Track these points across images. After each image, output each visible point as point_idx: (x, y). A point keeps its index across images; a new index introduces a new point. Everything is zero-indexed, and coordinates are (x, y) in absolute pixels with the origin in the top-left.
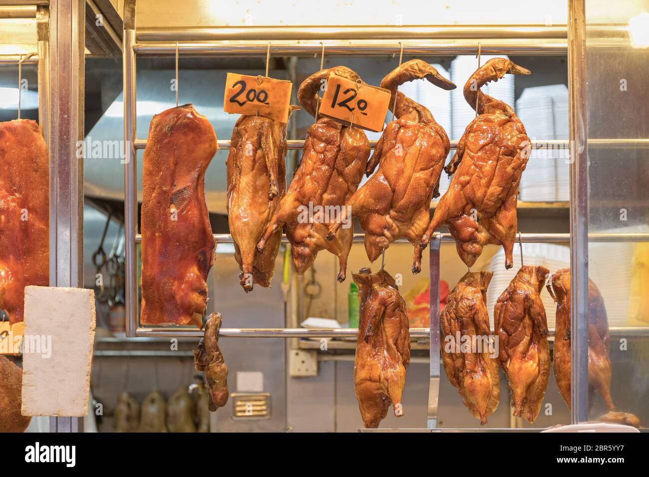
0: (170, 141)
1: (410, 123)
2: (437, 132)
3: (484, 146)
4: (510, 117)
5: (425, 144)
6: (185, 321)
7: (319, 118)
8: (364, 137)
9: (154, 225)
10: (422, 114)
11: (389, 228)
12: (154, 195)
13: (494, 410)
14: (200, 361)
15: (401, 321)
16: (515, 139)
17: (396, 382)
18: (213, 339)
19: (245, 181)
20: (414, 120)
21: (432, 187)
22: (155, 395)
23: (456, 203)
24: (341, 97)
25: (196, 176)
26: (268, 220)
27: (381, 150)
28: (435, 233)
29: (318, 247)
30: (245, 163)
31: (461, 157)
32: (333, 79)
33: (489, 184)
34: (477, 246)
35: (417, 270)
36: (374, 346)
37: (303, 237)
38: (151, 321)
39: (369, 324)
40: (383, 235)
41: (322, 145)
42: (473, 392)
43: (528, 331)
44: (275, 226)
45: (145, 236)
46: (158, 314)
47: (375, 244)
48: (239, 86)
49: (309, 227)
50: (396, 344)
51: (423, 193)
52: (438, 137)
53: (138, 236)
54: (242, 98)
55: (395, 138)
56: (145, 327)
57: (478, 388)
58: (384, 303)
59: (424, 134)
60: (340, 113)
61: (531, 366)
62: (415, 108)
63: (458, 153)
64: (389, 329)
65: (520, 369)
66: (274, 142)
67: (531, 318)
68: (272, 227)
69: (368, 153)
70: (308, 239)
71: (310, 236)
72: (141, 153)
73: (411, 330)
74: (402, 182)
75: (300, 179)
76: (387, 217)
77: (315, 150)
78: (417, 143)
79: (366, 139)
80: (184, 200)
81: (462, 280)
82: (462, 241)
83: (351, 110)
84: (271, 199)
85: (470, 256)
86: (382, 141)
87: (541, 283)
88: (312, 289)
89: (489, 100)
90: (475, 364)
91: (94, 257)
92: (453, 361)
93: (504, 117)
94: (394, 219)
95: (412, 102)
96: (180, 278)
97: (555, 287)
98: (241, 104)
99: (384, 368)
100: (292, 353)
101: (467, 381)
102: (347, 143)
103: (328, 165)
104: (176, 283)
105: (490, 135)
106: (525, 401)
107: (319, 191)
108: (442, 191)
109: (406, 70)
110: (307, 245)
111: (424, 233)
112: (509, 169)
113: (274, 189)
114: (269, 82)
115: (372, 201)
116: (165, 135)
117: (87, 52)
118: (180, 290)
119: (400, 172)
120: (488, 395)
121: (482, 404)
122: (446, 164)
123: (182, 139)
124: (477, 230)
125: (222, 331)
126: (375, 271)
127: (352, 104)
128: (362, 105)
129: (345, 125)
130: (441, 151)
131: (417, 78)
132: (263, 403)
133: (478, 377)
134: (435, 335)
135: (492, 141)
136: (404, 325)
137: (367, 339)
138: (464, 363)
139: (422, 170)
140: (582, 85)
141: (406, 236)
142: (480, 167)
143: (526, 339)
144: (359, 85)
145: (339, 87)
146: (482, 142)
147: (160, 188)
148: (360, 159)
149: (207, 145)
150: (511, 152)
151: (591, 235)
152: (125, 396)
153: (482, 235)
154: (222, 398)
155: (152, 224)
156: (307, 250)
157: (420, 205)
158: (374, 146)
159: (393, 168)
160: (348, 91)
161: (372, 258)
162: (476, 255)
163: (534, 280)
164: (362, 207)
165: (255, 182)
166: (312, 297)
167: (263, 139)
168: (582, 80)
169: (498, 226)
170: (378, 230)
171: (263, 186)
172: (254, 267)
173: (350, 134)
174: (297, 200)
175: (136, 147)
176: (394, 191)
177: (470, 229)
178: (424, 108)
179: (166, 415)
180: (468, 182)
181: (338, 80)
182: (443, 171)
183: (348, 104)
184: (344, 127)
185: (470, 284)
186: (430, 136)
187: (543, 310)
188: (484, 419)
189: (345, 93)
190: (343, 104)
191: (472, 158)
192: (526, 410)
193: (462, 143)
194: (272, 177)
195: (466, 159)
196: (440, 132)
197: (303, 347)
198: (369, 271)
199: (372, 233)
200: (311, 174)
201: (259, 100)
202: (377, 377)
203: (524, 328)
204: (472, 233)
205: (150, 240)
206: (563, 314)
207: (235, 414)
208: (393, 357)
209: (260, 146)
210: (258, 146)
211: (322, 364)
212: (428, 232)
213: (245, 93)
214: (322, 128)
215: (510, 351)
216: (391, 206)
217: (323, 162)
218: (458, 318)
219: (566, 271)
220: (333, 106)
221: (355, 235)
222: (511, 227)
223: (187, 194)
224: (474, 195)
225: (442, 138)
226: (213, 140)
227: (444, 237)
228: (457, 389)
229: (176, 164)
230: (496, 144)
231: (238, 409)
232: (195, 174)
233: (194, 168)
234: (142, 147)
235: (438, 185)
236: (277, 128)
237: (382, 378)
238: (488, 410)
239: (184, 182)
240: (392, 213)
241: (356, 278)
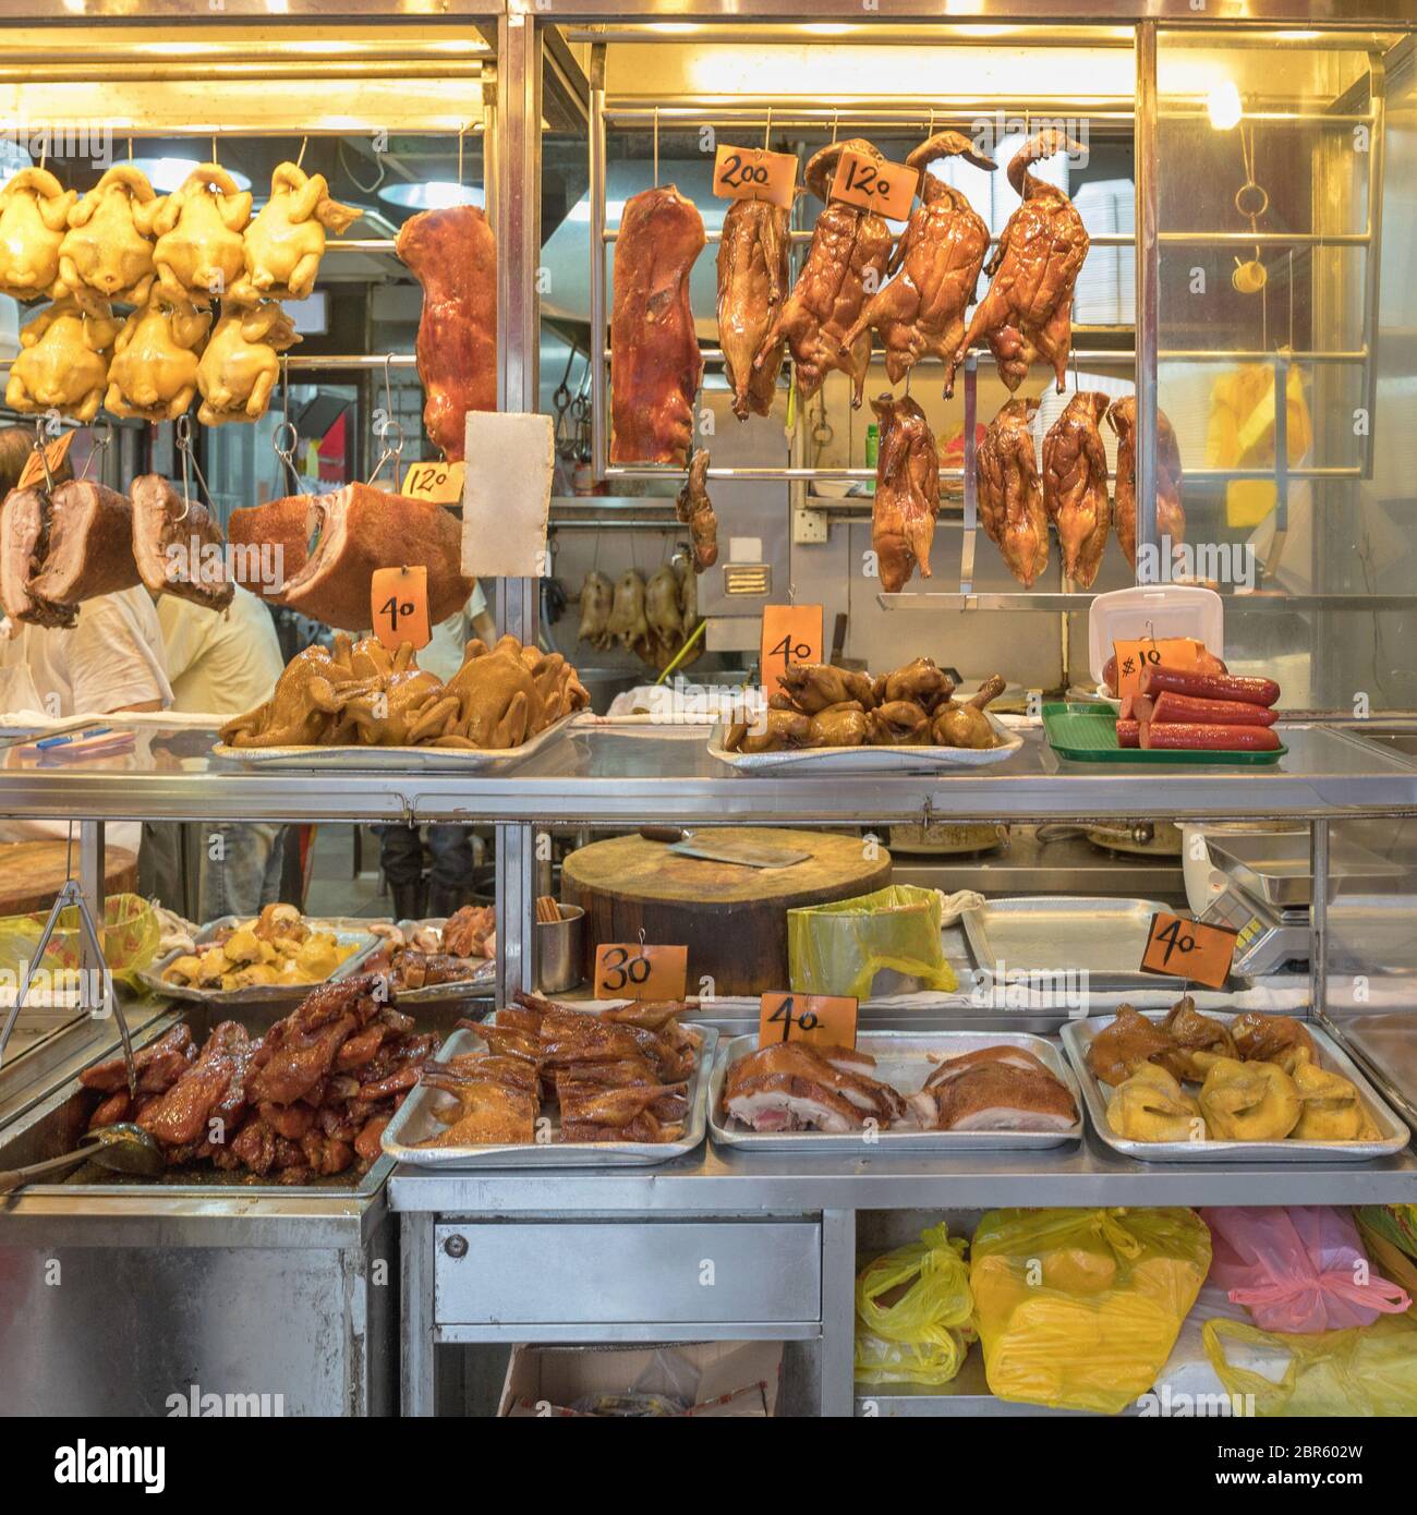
0: (647, 232)
1: (941, 210)
2: (974, 222)
3: (1030, 240)
4: (1064, 204)
5: (959, 236)
6: (665, 458)
7: (830, 203)
8: (884, 226)
9: (627, 337)
10: (955, 198)
11: (916, 342)
12: (627, 299)
13: (1041, 572)
14: (684, 509)
15: (928, 461)
16: (1069, 231)
17: (923, 536)
18: (700, 481)
19: (739, 282)
20: (946, 207)
21: (968, 291)
22: (631, 575)
23: (997, 312)
24: (858, 178)
25: (679, 275)
26: (767, 332)
27: (907, 244)
28: (970, 350)
29: (827, 367)
30: (739, 257)
31: (1003, 253)
32: (847, 154)
33: (1037, 287)
34: (1023, 366)
35: (949, 395)
36: (896, 491)
37: (810, 353)
38: (624, 458)
39: (890, 463)
40: (908, 350)
41: (834, 237)
42: (1015, 548)
43: (1084, 473)
44: (775, 339)
45: (616, 353)
46: (632, 449)
47: (898, 362)
48: (732, 163)
49: (818, 339)
50: (922, 488)
51: (957, 298)
52: (976, 229)
53: (608, 353)
54: (736, 177)
55: (924, 230)
56: (616, 466)
57: (1023, 543)
58: (908, 437)
59: (959, 224)
60: (856, 196)
61: (1088, 516)
62: (948, 193)
63: (999, 249)
64: (914, 470)
65: (1074, 519)
66: (776, 233)
67: (1088, 457)
68: (772, 340)
69: (890, 249)
70: (816, 356)
71: (819, 351)
72: (611, 247)
73: (941, 471)
74: (931, 283)
75: (806, 280)
76: (913, 328)
77: (825, 244)
78: (950, 236)
79: (888, 231)
80: (663, 305)
81: (1004, 408)
82: (1003, 361)
83: (870, 194)
84: (770, 304)
85: (1014, 378)
86: (908, 233)
87: (1100, 413)
88: (821, 435)
89: (1038, 183)
90: (1020, 514)
91: (556, 397)
92: (992, 509)
93: (1056, 205)
94: (922, 330)
95: (945, 186)
96: (659, 404)
97: (1116, 419)
98: (735, 185)
99: (908, 518)
100: (797, 514)
101: (1009, 534)
102: (865, 234)
103: (841, 262)
104: (654, 410)
105: (1039, 226)
106: (1080, 560)
107: (830, 295)
108: (980, 295)
109: (938, 144)
110: (814, 363)
111: (958, 348)
112: (1062, 268)
113: (775, 292)
114: (769, 156)
115: (894, 307)
116: (641, 224)
117: (545, 125)
118: (658, 419)
119: (930, 272)
120: (1034, 552)
121: (1027, 563)
122: (985, 265)
123: (661, 229)
124: (1022, 344)
125: (710, 471)
126: (897, 398)
127: (871, 186)
128: (883, 187)
129: (862, 213)
130: (979, 245)
131: (951, 154)
132: (761, 576)
133: (1023, 529)
134: (970, 478)
135: (1041, 232)
136: (932, 464)
137: (887, 482)
138: (1005, 512)
139: (955, 268)
140: (1151, 163)
141: (937, 353)
142: (1027, 267)
143: (1081, 483)
144: (880, 162)
145: (855, 164)
146: (1029, 235)
147: (635, 290)
148: (880, 255)
149: (693, 237)
150: (1064, 248)
151: (1160, 353)
152: (593, 577)
153: (1029, 352)
154: (709, 556)
155: (624, 335)
156: (815, 370)
157: (954, 313)
158: (897, 240)
159: (921, 263)
160: (866, 169)
161: (894, 381)
162: (1021, 376)
163: (1091, 410)
164: (883, 315)
165: (751, 284)
166: (821, 444)
167: (762, 228)
168: (1152, 156)
169: (1048, 340)
170: (902, 345)
171: (761, 289)
172: (750, 391)
173: (867, 224)
174: (803, 305)
175: (606, 240)
176: (921, 295)
177: (1014, 344)
178: (959, 193)
179: (645, 599)
180: (1012, 285)
181: (854, 155)
182: (982, 272)
183: (866, 185)
184: (860, 215)
185: (1013, 414)
186: (966, 227)
187: (1102, 446)
188: (1029, 583)
189: (863, 171)
190: (860, 186)
191: (1017, 254)
192: (1081, 572)
193: (1006, 236)
194: (773, 277)
195: (1010, 256)
196: (978, 223)
197: (811, 504)
198: (890, 397)
199: (894, 348)
200: (820, 273)
201: (757, 180)
202: (899, 529)
203: (1079, 468)
204: (1017, 350)
205: (623, 356)
206: (1127, 452)
207: (727, 591)
208: (919, 504)
209: (758, 239)
210: (756, 237)
211: (833, 528)
212: (963, 348)
213: (740, 171)
214: (834, 216)
215: (1062, 498)
216: (918, 314)
217: (835, 259)
218: (999, 455)
219: (1130, 398)
220: (848, 188)
221: (873, 352)
222: (1063, 342)
223: (668, 298)
224: (1019, 297)
225: (980, 230)
226: (700, 230)
227: (983, 355)
228: (997, 545)
229: (655, 260)
230: (1047, 237)
231: (731, 584)
232: (678, 273)
233: (676, 266)
234: (613, 239)
235: (975, 290)
236: (778, 215)
237: (906, 529)
238: (1034, 571)
239: (665, 283)
240: (920, 323)
241: (875, 406)
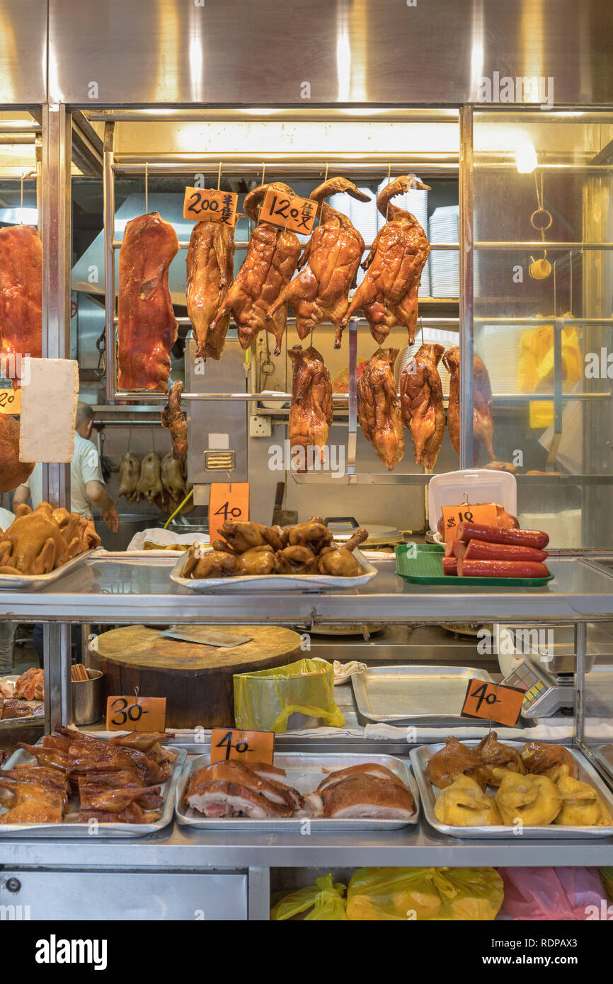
0: (140, 242)
1: (333, 228)
2: (354, 235)
3: (391, 246)
4: (414, 224)
5: (344, 244)
6: (152, 387)
7: (260, 223)
8: (294, 238)
9: (128, 309)
10: (342, 220)
11: (316, 312)
12: (127, 285)
13: (400, 460)
14: (166, 419)
15: (325, 388)
16: (417, 241)
17: (321, 436)
18: (176, 401)
19: (200, 274)
20: (336, 225)
21: (350, 279)
22: (152, 455)
23: (368, 293)
24: (278, 207)
25: (161, 270)
26: (218, 306)
27: (310, 249)
28: (352, 317)
29: (258, 329)
30: (200, 258)
31: (373, 255)
32: (271, 192)
33: (395, 277)
34: (386, 327)
35: (338, 347)
36: (304, 408)
37: (247, 319)
38: (125, 386)
39: (299, 390)
40: (311, 318)
41: (262, 245)
42: (382, 444)
43: (427, 396)
44: (224, 311)
45: (121, 319)
46: (131, 381)
47: (304, 325)
48: (195, 198)
49: (252, 311)
50: (321, 406)
51: (343, 284)
52: (355, 239)
53: (116, 319)
54: (198, 207)
55: (321, 240)
56: (121, 392)
57: (387, 442)
58: (312, 373)
59: (344, 237)
60: (276, 219)
61: (429, 424)
62: (337, 216)
63: (371, 253)
64: (316, 394)
65: (420, 426)
66: (224, 243)
67: (429, 386)
68: (222, 311)
69: (299, 253)
70: (251, 321)
71: (252, 319)
72: (118, 252)
73: (333, 395)
74: (326, 275)
75: (244, 273)
76: (314, 304)
77: (256, 250)
78: (338, 244)
79: (298, 241)
80: (151, 289)
81: (375, 355)
82: (374, 324)
83: (285, 217)
84: (220, 289)
85: (381, 336)
86: (310, 242)
87: (438, 358)
88: (267, 368)
89: (397, 210)
90: (385, 422)
91: (98, 343)
92: (367, 419)
93: (408, 224)
94: (319, 305)
95: (335, 212)
96: (149, 352)
97: (449, 361)
98: (197, 212)
99: (312, 425)
100: (252, 419)
101: (378, 436)
102: (282, 243)
103: (267, 262)
104: (145, 356)
105: (396, 238)
106: (425, 452)
107: (259, 283)
108: (359, 282)
109: (331, 185)
110: (249, 326)
111: (344, 317)
112: (412, 265)
113: (224, 280)
114: (219, 194)
115: (301, 290)
116: (136, 237)
117: (76, 171)
118: (148, 361)
119: (324, 267)
120: (395, 447)
121: (389, 454)
122: (362, 262)
123: (150, 240)
124: (386, 314)
125: (183, 395)
126: (305, 348)
127: (286, 212)
128: (294, 213)
129: (280, 230)
130: (358, 250)
131: (339, 192)
132: (229, 458)
133: (387, 433)
134: (353, 399)
135: (398, 242)
136: (328, 391)
137: (298, 402)
138: (375, 422)
139: (342, 265)
140: (470, 197)
141: (329, 319)
142: (389, 264)
143: (425, 402)
144: (292, 197)
145: (275, 198)
146: (390, 243)
147: (133, 279)
148: (292, 256)
149: (170, 245)
150: (413, 252)
151: (476, 319)
152: (128, 456)
153: (390, 319)
154: (182, 449)
155: (126, 309)
156: (250, 330)
157: (341, 294)
158: (304, 247)
159: (319, 261)
160: (283, 201)
161: (302, 337)
162: (385, 334)
163: (432, 355)
164: (294, 295)
165: (208, 275)
166: (267, 374)
167: (215, 240)
168: (470, 193)
169: (402, 311)
170: (307, 314)
171: (214, 279)
172: (207, 344)
173: (285, 237)
174: (241, 289)
175: (114, 247)
176: (319, 282)
177: (380, 314)
178: (345, 216)
179: (161, 470)
180: (379, 276)
181: (275, 192)
182: (360, 267)
183: (283, 212)
184: (280, 231)
185: (380, 358)
186: (349, 238)
187: (439, 378)
188: (391, 467)
189: (281, 203)
190: (279, 212)
191: (382, 256)
192: (425, 459)
193: (375, 244)
194: (222, 271)
195: (378, 258)
196: (358, 237)
197: (259, 413)
198: (300, 347)
199: (302, 317)
200: (253, 269)
201: (211, 209)
202: (306, 432)
203: (424, 393)
204: (382, 317)
205: (125, 322)
206: (455, 382)
207: (206, 467)
208: (318, 416)
209: (212, 246)
210: (211, 245)
211: (276, 428)
212: (347, 316)
213: (200, 203)
214: (261, 231)
215: (412, 412)
216: (317, 295)
217: (262, 259)
218: (371, 385)
219: (457, 349)
220: (271, 214)
221: (288, 319)
222: (413, 312)
223: (154, 285)
224: (384, 285)
225: (358, 240)
226: (175, 241)
227: (361, 320)
228: (370, 442)
229: (145, 261)
230: (402, 245)
231: (209, 463)
232: (160, 269)
233: (159, 264)
234: (118, 247)
235: (355, 279)
236: (226, 231)
237: (310, 433)
238: (395, 459)
239: (152, 275)
240: (318, 300)
241: (290, 353)
